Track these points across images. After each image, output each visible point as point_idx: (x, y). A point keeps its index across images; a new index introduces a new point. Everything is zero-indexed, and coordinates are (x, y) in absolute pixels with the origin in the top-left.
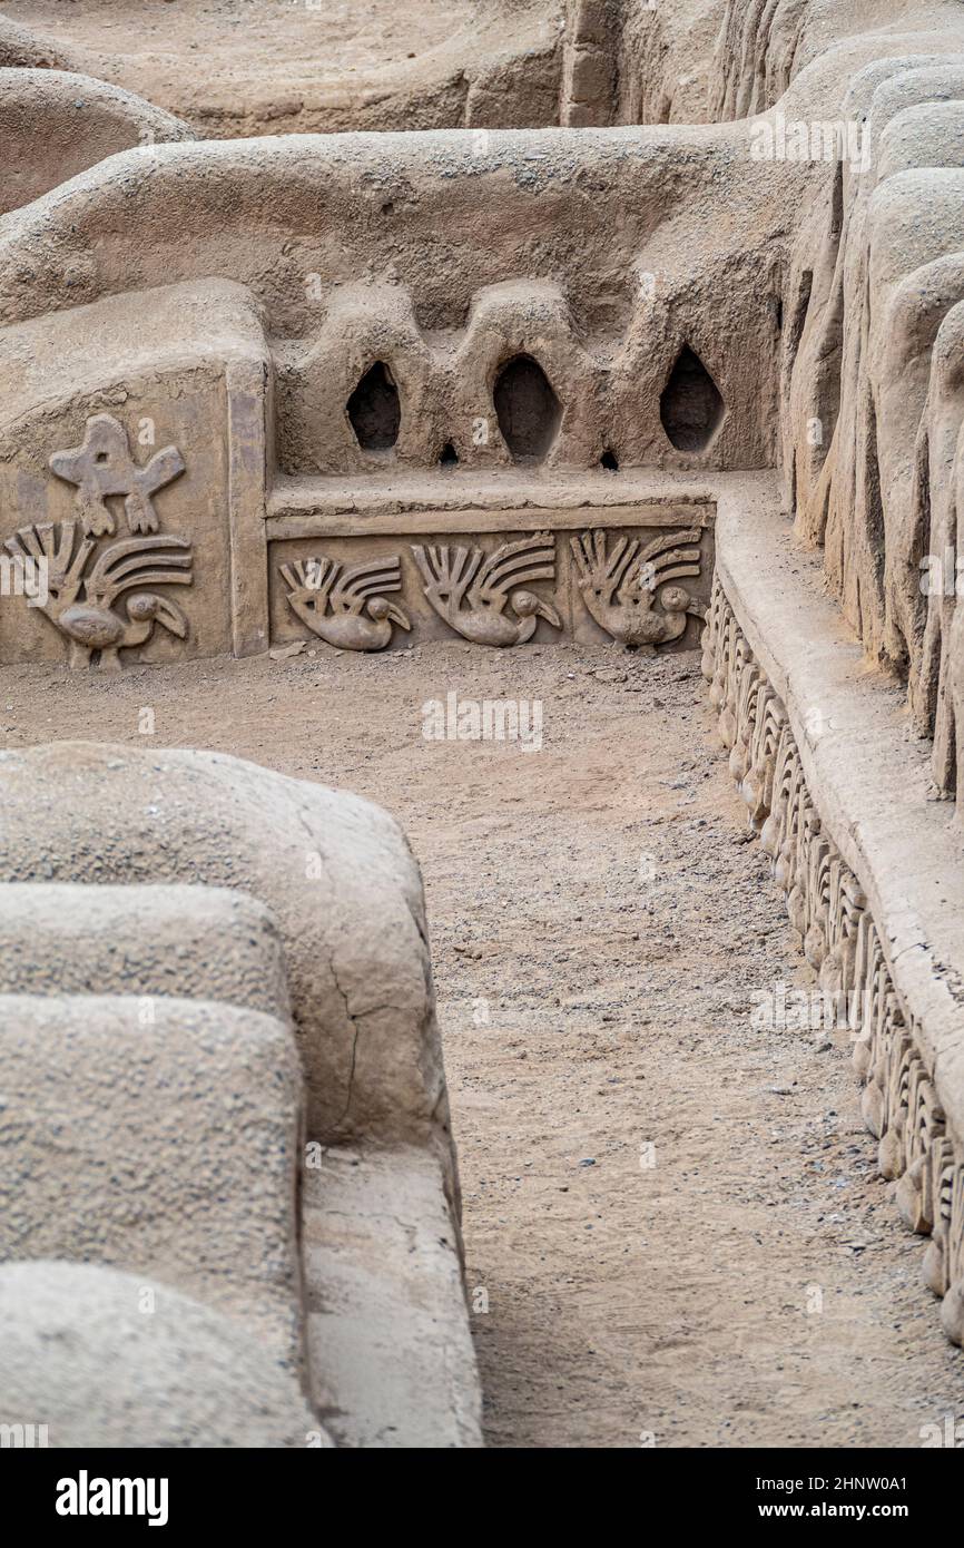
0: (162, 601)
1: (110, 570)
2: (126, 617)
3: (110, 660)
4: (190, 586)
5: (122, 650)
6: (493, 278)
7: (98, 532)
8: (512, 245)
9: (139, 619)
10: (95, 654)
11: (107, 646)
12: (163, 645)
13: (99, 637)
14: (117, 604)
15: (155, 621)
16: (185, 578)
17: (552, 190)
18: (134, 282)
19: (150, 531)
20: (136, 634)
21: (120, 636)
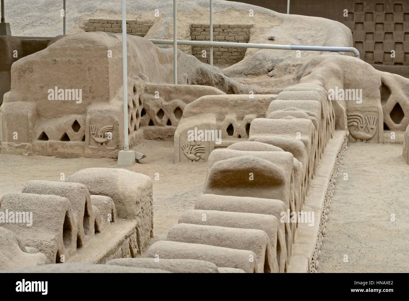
0: (201, 154)
1: (195, 150)
2: (196, 156)
3: (194, 161)
4: (204, 152)
5: (196, 160)
6: (248, 114)
7: (193, 145)
8: (250, 110)
9: (198, 156)
10: (192, 161)
11: (194, 160)
12: (201, 160)
13: (193, 159)
14: (195, 154)
15: (200, 157)
16: (204, 151)
17: (255, 103)
18: (201, 113)
19: (200, 145)
20: (197, 158)
21: (195, 159)
